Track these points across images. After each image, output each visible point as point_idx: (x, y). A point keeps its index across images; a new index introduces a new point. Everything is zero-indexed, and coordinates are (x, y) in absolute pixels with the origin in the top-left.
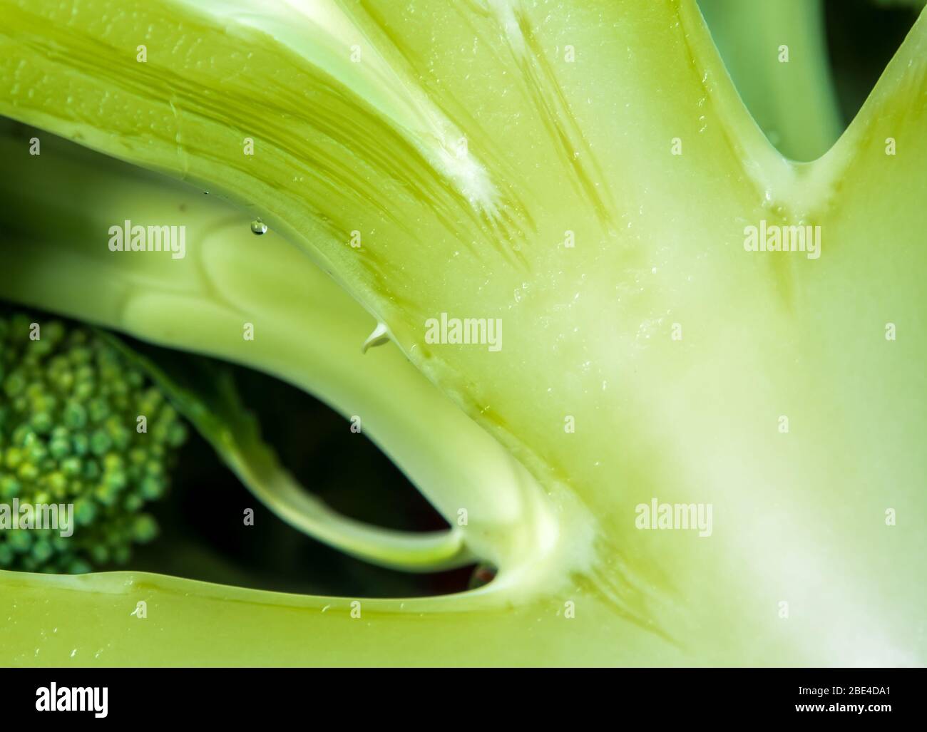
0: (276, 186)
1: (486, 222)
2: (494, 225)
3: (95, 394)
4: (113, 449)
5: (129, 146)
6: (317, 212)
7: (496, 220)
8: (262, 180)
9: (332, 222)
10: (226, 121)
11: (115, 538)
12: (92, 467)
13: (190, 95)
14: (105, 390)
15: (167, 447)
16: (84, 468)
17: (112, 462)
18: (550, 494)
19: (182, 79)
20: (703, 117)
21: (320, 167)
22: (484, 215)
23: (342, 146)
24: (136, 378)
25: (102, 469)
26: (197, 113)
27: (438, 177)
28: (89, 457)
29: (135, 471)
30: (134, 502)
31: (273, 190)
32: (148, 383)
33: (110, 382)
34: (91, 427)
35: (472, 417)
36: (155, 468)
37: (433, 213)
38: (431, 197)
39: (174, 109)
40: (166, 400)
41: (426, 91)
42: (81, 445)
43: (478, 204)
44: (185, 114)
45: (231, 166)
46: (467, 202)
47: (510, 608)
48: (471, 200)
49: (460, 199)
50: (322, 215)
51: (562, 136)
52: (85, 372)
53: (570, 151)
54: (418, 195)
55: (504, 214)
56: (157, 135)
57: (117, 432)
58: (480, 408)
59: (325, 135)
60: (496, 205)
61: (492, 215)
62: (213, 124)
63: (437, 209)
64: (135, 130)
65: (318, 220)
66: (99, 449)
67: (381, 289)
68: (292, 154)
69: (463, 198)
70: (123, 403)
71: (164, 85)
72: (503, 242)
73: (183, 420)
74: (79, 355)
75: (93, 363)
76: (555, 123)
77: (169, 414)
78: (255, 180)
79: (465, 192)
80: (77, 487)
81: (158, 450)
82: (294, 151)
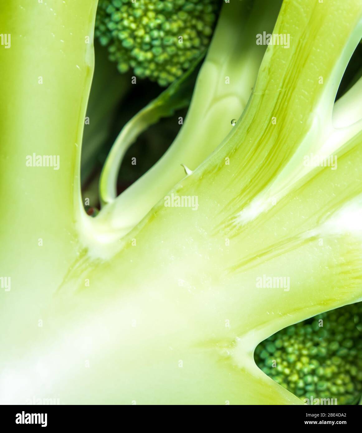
0: (248, 131)
1: (232, 219)
2: (231, 222)
3: (179, 49)
4: (154, 56)
5: (264, 70)
6: (237, 147)
7: (233, 223)
8: (251, 125)
9: (233, 153)
10: (275, 111)
11: (119, 55)
12: (147, 47)
13: (285, 96)
14: (180, 53)
15: (158, 78)
16: (147, 44)
17: (149, 55)
18: (120, 241)
19: (291, 93)
20: (273, 313)
21: (256, 149)
22: (235, 218)
23: (264, 159)
24: (186, 66)
25: (146, 51)
26: (278, 99)
27: (251, 199)
28: (151, 46)
29: (146, 65)
30: (133, 64)
31: (246, 129)
32: (184, 70)
33: (184, 55)
34: (164, 47)
35: (152, 209)
36: (148, 73)
37: (236, 196)
38: (243, 196)
39: (279, 90)
40: (178, 78)
41: (287, 195)
42: (156, 43)
43: (239, 216)
44: (278, 94)
45: (256, 113)
46: (240, 211)
47: (75, 222)
48: (241, 212)
49: (242, 208)
50: (236, 150)
51: (266, 252)
52: (188, 44)
53: (260, 256)
54: (243, 191)
55: (235, 226)
56: (269, 82)
57: (162, 58)
58: (156, 213)
59: (268, 152)
60: (239, 223)
61: (234, 221)
62: (274, 105)
63: (237, 198)
64: (271, 73)
65: (234, 148)
66: (154, 50)
67: (206, 173)
68: (261, 138)
69: (242, 209)
70: (175, 60)
71: (289, 86)
72: (224, 225)
73: (169, 84)
74: (197, 42)
75: (193, 47)
76: (272, 250)
77: (171, 79)
78: (250, 122)
79: (244, 210)
80: (139, 40)
81: (156, 74)
82: (263, 138)
